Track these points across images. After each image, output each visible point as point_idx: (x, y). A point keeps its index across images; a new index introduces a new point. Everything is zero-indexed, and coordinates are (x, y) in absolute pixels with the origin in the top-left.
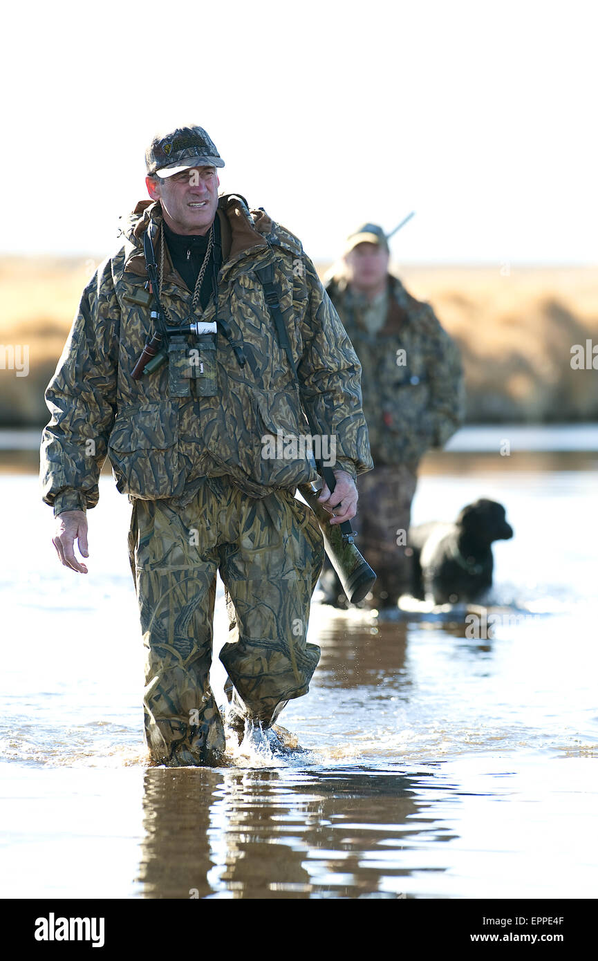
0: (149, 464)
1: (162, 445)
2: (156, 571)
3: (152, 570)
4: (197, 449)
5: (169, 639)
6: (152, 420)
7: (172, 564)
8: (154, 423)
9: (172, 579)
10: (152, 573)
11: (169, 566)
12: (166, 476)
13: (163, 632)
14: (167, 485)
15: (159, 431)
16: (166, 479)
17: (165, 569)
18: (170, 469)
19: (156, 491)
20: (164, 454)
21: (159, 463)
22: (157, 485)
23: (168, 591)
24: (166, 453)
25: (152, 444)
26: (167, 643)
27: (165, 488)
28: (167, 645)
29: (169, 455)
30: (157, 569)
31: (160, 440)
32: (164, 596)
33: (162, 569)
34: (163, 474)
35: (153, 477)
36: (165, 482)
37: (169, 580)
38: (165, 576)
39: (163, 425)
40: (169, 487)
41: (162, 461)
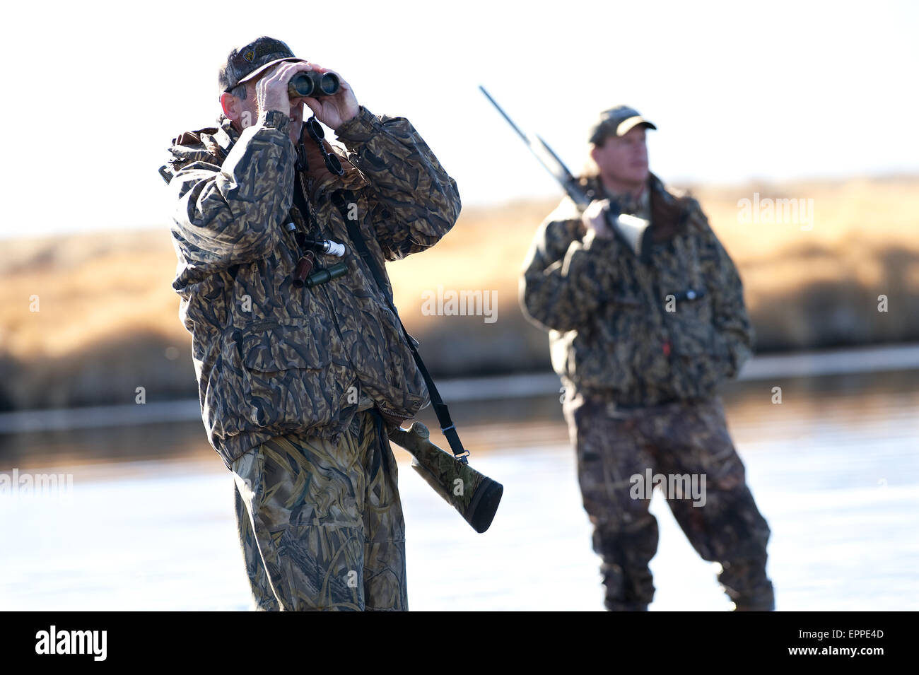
0: (303, 386)
1: (317, 365)
2: (324, 527)
3: (321, 524)
4: (347, 373)
5: (354, 598)
6: (302, 336)
7: (338, 520)
8: (306, 339)
9: (341, 535)
10: (321, 528)
11: (335, 521)
12: (323, 399)
13: (346, 590)
14: (326, 409)
15: (313, 348)
16: (324, 402)
17: (332, 525)
18: (326, 390)
19: (315, 416)
20: (318, 375)
21: (314, 384)
22: (315, 409)
23: (342, 547)
24: (320, 374)
25: (307, 363)
26: (352, 602)
27: (324, 413)
28: (352, 604)
29: (323, 376)
30: (325, 524)
31: (315, 359)
32: (339, 552)
33: (330, 524)
34: (320, 397)
35: (310, 400)
36: (323, 406)
37: (340, 536)
38: (334, 532)
39: (317, 342)
40: (328, 411)
41: (317, 383)
